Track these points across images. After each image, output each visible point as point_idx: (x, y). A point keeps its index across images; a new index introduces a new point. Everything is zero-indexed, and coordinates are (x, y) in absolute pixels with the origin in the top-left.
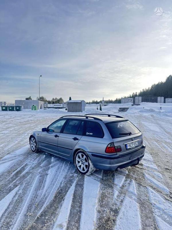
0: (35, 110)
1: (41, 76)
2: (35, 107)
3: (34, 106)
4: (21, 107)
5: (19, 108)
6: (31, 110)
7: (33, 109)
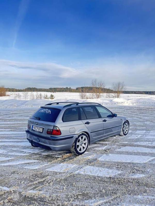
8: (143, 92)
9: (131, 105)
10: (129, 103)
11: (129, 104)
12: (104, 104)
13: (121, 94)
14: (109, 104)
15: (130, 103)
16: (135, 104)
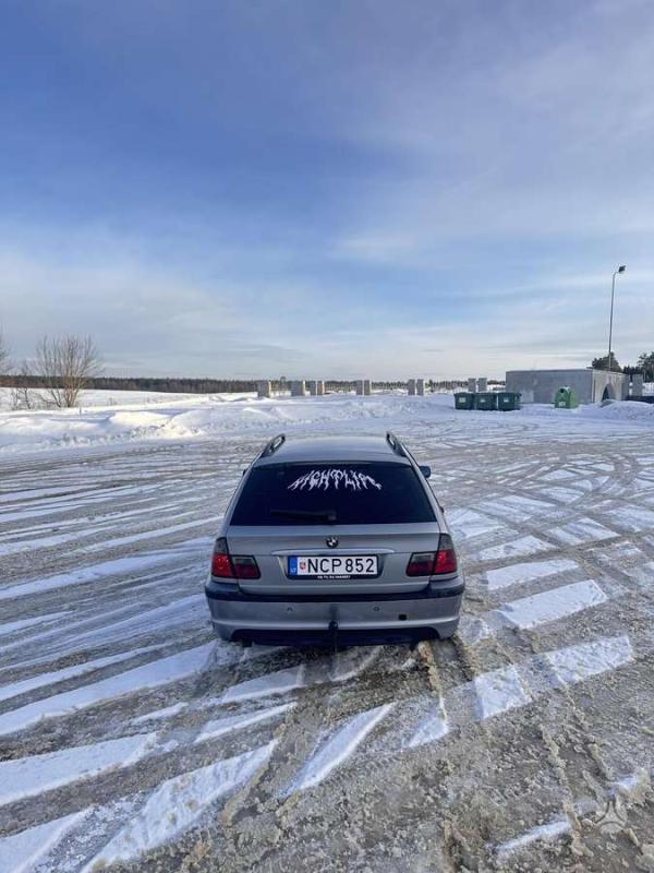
0: (568, 406)
1: (622, 269)
2: (569, 395)
3: (562, 391)
4: (519, 396)
5: (510, 400)
6: (553, 406)
7: (561, 404)
8: (131, 380)
9: (189, 435)
10: (178, 428)
11: (182, 434)
12: (82, 439)
13: (82, 391)
14: (106, 438)
15: (184, 428)
16: (201, 432)
